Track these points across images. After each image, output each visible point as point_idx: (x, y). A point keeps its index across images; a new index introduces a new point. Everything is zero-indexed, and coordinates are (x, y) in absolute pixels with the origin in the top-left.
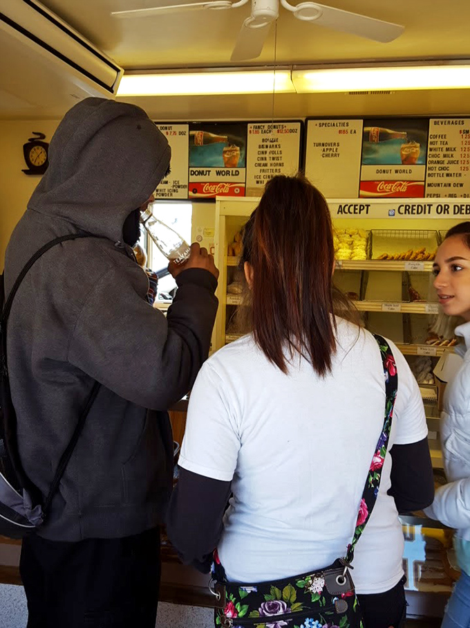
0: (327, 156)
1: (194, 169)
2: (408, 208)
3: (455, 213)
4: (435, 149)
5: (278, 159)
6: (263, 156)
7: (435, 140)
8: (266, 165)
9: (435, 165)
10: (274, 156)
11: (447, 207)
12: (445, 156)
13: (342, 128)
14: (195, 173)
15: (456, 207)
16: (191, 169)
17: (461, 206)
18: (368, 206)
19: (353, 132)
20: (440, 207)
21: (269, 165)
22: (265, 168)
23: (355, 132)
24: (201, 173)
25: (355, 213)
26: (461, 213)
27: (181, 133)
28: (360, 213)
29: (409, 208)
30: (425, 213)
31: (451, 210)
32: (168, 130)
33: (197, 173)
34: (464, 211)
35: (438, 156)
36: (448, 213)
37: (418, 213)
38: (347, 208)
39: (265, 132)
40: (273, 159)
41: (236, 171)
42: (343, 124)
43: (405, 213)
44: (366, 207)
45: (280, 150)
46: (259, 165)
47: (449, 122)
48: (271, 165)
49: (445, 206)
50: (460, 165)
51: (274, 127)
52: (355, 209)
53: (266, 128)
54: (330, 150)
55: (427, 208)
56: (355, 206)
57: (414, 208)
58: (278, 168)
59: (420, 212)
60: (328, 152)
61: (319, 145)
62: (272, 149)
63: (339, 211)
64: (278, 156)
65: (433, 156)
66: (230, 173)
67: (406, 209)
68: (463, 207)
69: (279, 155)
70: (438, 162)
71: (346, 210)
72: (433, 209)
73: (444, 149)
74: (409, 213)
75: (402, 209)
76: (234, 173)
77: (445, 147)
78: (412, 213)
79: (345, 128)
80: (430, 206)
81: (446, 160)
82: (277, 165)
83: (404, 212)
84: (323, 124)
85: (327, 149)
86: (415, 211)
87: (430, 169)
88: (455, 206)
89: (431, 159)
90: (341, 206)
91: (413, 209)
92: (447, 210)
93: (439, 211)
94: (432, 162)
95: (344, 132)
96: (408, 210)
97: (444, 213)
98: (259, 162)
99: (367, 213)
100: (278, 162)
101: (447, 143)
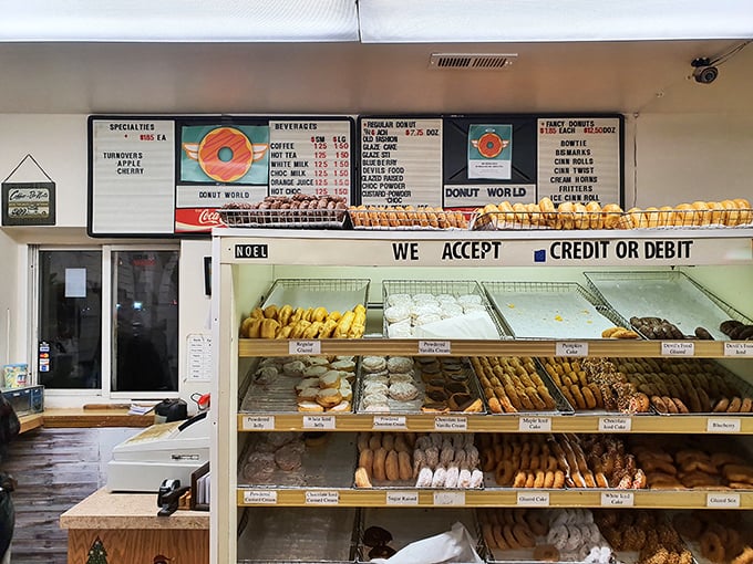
0: (124, 171)
1: (453, 187)
2: (567, 247)
3: (647, 257)
4: (280, 164)
5: (587, 170)
6: (565, 166)
7: (278, 151)
8: (569, 180)
9: (281, 186)
10: (581, 166)
11: (633, 246)
12: (293, 174)
13: (145, 132)
14: (453, 193)
15: (650, 246)
16: (446, 187)
17: (658, 243)
18: (497, 244)
19: (161, 137)
20: (622, 246)
21: (573, 180)
22: (567, 184)
23: (164, 138)
24: (464, 193)
25: (474, 256)
26: (658, 256)
27: (430, 133)
28: (483, 257)
29: (570, 247)
30: (597, 256)
31: (641, 250)
32: (409, 128)
33: (456, 193)
34: (662, 253)
35: (284, 173)
36: (636, 256)
37: (585, 257)
38: (459, 248)
39: (565, 131)
40: (580, 171)
41: (520, 189)
42: (146, 127)
43: (564, 257)
44: (493, 247)
45: (588, 157)
46: (558, 180)
47: (296, 126)
48: (577, 180)
49: (630, 243)
50: (315, 187)
51: (580, 124)
52: (474, 250)
53: (566, 126)
54: (128, 164)
55: (601, 247)
56: (474, 245)
57: (578, 247)
58: (587, 184)
59: (588, 254)
60: (126, 166)
61: (111, 156)
62: (577, 157)
63: (445, 254)
64: (586, 166)
65: (278, 173)
66: (512, 193)
67: (564, 251)
68: (661, 246)
69: (589, 166)
70: (285, 183)
71: (459, 253)
72: (611, 248)
73: (292, 164)
74: (570, 257)
75: (558, 250)
76: (517, 193)
77: (293, 161)
78: (576, 257)
79: (149, 132)
80: (605, 242)
81: (296, 179)
82: (585, 179)
83: (561, 255)
84: (116, 126)
85: (125, 162)
86: (580, 254)
87: (274, 191)
88: (647, 244)
89: (275, 178)
90: (448, 245)
91: (576, 250)
92: (634, 250)
93: (621, 254)
94: (276, 182)
95: (149, 138)
96: (568, 251)
97: (630, 256)
98: (558, 175)
99: (496, 256)
100: (588, 175)
101: (295, 156)
